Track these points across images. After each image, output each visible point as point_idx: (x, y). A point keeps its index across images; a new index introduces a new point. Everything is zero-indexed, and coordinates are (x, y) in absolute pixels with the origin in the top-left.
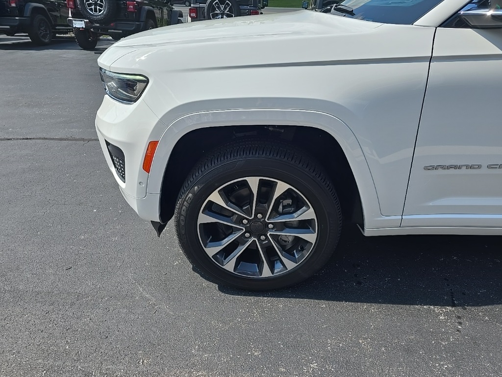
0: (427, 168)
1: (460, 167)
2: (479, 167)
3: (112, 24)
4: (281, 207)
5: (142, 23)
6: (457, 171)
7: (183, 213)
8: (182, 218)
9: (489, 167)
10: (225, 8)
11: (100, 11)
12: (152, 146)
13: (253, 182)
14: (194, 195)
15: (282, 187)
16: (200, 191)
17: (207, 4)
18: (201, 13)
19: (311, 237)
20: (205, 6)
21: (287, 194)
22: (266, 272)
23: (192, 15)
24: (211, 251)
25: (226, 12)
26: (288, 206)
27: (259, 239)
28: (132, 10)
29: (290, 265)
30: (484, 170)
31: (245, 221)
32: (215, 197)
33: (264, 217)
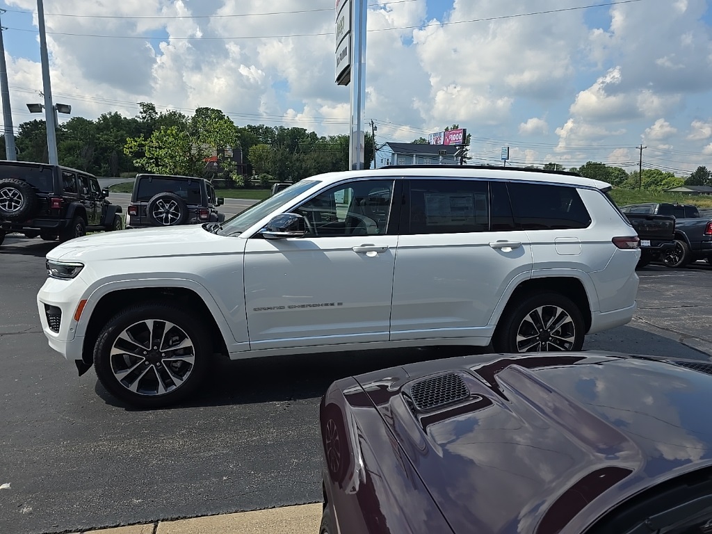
0: (255, 310)
1: (274, 308)
2: (284, 308)
3: (29, 221)
4: (171, 342)
5: (68, 221)
6: (272, 311)
7: (100, 347)
8: (100, 351)
9: (289, 307)
10: (170, 207)
11: (15, 207)
12: (82, 303)
13: (150, 323)
14: (109, 333)
15: (169, 326)
16: (113, 331)
17: (150, 202)
18: (142, 211)
19: (191, 360)
20: (148, 204)
21: (173, 331)
22: (161, 390)
23: (131, 212)
24: (120, 376)
25: (171, 211)
26: (176, 341)
27: (156, 366)
28: (58, 207)
29: (178, 383)
30: (287, 309)
31: (145, 353)
32: (124, 335)
33: (158, 348)
